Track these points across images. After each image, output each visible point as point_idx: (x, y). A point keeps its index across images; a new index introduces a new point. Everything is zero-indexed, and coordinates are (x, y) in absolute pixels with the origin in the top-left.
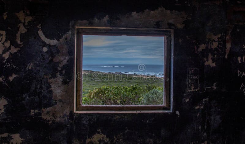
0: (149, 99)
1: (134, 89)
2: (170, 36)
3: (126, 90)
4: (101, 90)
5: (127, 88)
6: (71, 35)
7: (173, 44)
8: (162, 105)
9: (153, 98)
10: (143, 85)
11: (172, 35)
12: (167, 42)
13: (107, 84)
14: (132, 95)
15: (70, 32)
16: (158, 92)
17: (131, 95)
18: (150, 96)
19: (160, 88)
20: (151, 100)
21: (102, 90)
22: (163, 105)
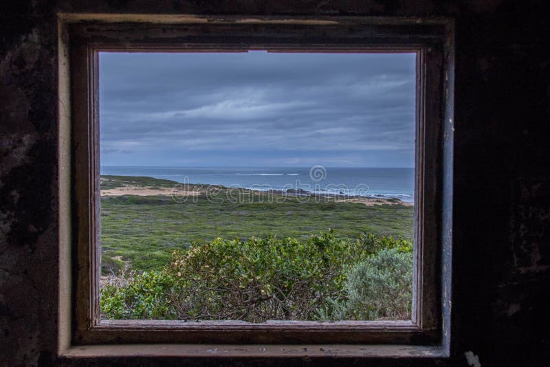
0: (366, 285)
1: (321, 246)
2: (439, 48)
3: (290, 251)
4: (210, 251)
5: (294, 245)
6: (39, 47)
7: (453, 79)
8: (409, 323)
9: (379, 282)
10: (364, 226)
11: (450, 45)
12: (429, 72)
13: (264, 222)
14: (311, 269)
15: (35, 37)
16: (397, 261)
17: (307, 269)
18: (370, 273)
19: (407, 245)
20: (373, 287)
21: (212, 252)
22: (411, 322)
